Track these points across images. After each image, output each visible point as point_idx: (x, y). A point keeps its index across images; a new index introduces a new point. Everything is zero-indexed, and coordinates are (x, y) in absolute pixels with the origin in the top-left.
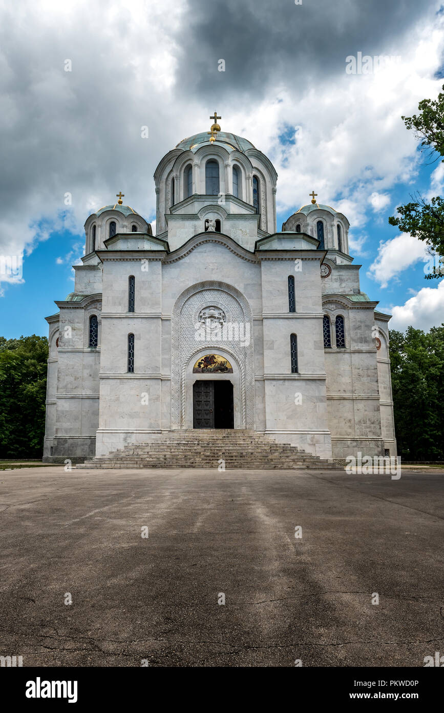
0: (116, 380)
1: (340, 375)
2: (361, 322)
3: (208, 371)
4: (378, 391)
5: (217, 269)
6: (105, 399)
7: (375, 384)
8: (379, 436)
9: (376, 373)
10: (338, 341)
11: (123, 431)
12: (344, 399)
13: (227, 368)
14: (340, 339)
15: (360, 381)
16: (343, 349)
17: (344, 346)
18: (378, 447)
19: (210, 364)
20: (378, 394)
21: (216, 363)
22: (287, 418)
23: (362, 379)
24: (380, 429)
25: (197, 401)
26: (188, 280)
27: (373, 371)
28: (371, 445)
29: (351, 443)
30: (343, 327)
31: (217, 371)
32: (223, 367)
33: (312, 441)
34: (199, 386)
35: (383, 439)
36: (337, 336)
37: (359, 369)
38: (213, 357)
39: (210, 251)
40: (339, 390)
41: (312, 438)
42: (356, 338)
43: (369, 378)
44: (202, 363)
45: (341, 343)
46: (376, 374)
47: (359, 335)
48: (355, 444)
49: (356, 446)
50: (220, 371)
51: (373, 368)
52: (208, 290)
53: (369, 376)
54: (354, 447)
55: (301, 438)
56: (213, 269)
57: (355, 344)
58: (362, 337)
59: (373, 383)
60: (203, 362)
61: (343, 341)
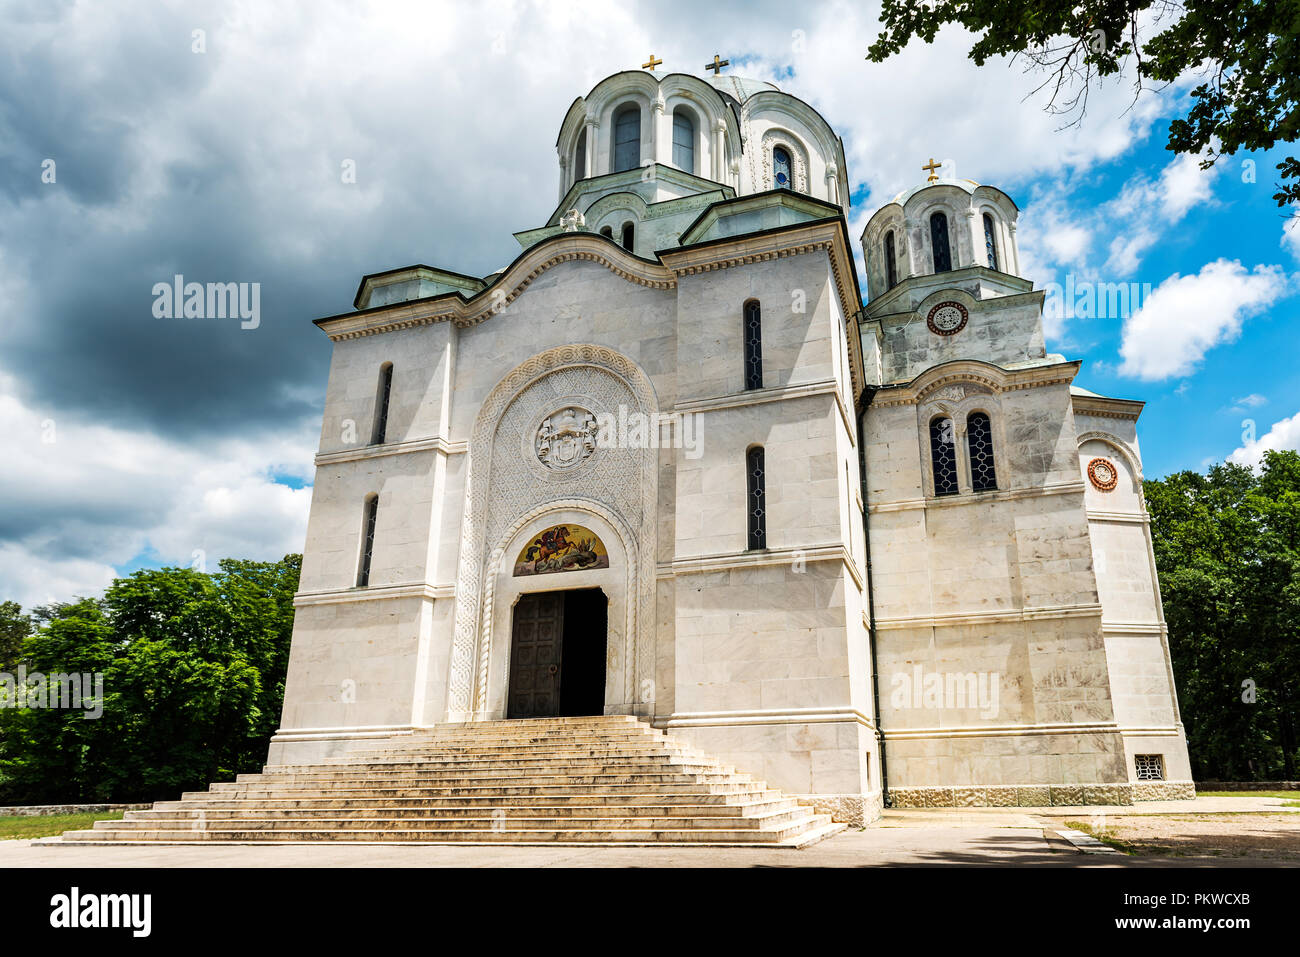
0: (328, 608)
1: (984, 560)
2: (1034, 419)
3: (549, 567)
4: (1096, 593)
5: (579, 318)
6: (302, 655)
7: (1087, 574)
8: (1107, 719)
9: (1088, 546)
10: (976, 475)
11: (327, 735)
12: (999, 622)
13: (594, 557)
14: (983, 468)
15: (1041, 570)
16: (989, 494)
17: (993, 485)
18: (1105, 749)
19: (556, 550)
20: (1097, 601)
21: (568, 545)
22: (732, 680)
23: (1046, 565)
24: (1109, 697)
25: (520, 648)
26: (512, 353)
27: (1077, 541)
28: (1082, 743)
29: (1023, 743)
30: (988, 438)
31: (571, 564)
32: (585, 554)
33: (801, 743)
34: (526, 606)
35: (1118, 728)
36: (974, 463)
37: (1035, 539)
38: (563, 530)
39: (565, 280)
40: (985, 601)
41: (800, 732)
42: (1023, 461)
43: (1067, 561)
44: (535, 549)
45: (985, 480)
46: (1085, 547)
47: (1031, 454)
48: (1034, 743)
49: (1038, 751)
50: (577, 566)
51: (1077, 533)
52: (561, 371)
53: (1064, 556)
54: (1032, 753)
55: (770, 734)
56: (569, 320)
57: (1021, 477)
58: (1040, 457)
59: (1077, 574)
60: (539, 546)
61: (992, 473)
